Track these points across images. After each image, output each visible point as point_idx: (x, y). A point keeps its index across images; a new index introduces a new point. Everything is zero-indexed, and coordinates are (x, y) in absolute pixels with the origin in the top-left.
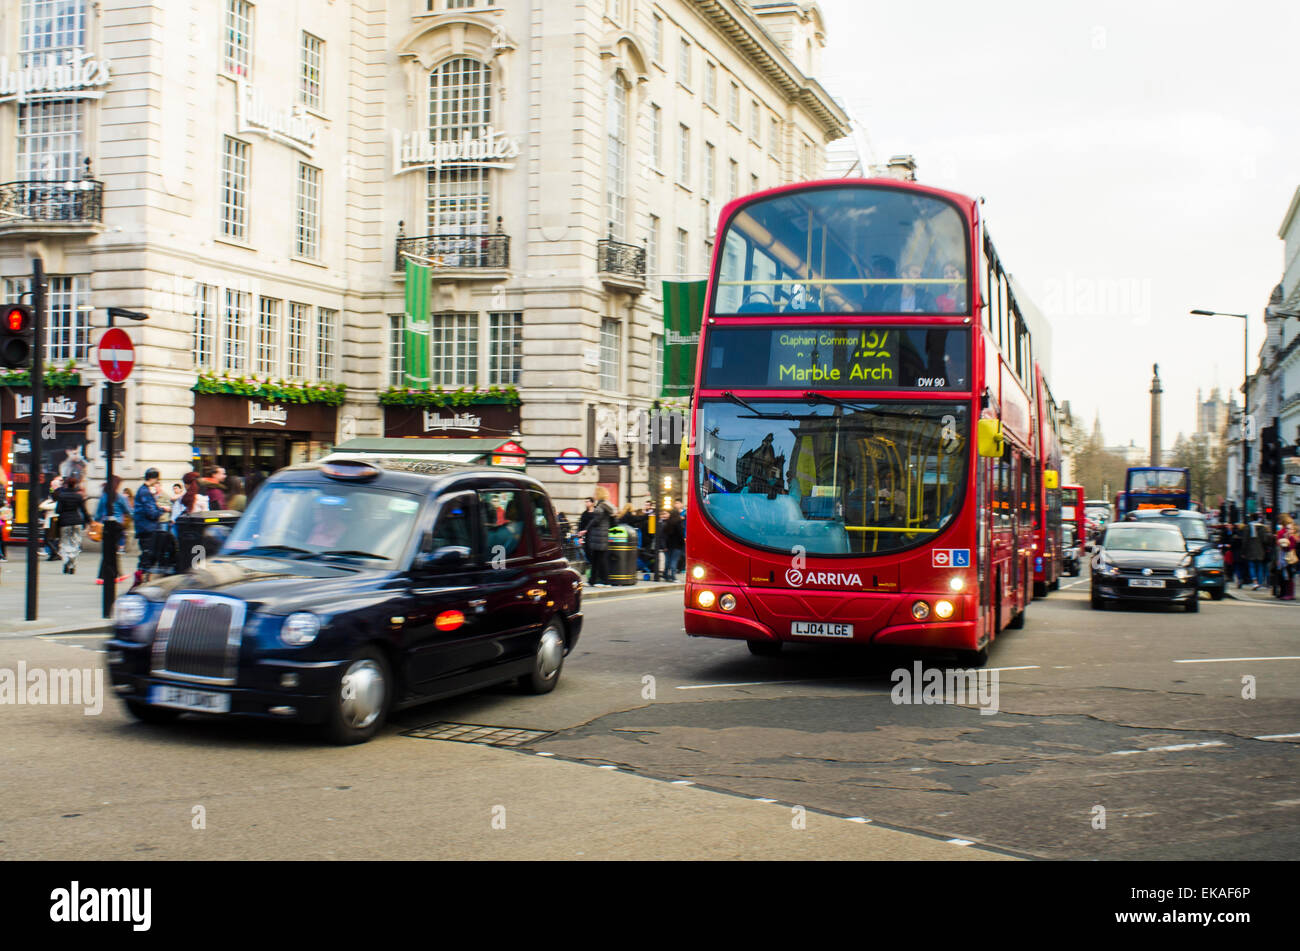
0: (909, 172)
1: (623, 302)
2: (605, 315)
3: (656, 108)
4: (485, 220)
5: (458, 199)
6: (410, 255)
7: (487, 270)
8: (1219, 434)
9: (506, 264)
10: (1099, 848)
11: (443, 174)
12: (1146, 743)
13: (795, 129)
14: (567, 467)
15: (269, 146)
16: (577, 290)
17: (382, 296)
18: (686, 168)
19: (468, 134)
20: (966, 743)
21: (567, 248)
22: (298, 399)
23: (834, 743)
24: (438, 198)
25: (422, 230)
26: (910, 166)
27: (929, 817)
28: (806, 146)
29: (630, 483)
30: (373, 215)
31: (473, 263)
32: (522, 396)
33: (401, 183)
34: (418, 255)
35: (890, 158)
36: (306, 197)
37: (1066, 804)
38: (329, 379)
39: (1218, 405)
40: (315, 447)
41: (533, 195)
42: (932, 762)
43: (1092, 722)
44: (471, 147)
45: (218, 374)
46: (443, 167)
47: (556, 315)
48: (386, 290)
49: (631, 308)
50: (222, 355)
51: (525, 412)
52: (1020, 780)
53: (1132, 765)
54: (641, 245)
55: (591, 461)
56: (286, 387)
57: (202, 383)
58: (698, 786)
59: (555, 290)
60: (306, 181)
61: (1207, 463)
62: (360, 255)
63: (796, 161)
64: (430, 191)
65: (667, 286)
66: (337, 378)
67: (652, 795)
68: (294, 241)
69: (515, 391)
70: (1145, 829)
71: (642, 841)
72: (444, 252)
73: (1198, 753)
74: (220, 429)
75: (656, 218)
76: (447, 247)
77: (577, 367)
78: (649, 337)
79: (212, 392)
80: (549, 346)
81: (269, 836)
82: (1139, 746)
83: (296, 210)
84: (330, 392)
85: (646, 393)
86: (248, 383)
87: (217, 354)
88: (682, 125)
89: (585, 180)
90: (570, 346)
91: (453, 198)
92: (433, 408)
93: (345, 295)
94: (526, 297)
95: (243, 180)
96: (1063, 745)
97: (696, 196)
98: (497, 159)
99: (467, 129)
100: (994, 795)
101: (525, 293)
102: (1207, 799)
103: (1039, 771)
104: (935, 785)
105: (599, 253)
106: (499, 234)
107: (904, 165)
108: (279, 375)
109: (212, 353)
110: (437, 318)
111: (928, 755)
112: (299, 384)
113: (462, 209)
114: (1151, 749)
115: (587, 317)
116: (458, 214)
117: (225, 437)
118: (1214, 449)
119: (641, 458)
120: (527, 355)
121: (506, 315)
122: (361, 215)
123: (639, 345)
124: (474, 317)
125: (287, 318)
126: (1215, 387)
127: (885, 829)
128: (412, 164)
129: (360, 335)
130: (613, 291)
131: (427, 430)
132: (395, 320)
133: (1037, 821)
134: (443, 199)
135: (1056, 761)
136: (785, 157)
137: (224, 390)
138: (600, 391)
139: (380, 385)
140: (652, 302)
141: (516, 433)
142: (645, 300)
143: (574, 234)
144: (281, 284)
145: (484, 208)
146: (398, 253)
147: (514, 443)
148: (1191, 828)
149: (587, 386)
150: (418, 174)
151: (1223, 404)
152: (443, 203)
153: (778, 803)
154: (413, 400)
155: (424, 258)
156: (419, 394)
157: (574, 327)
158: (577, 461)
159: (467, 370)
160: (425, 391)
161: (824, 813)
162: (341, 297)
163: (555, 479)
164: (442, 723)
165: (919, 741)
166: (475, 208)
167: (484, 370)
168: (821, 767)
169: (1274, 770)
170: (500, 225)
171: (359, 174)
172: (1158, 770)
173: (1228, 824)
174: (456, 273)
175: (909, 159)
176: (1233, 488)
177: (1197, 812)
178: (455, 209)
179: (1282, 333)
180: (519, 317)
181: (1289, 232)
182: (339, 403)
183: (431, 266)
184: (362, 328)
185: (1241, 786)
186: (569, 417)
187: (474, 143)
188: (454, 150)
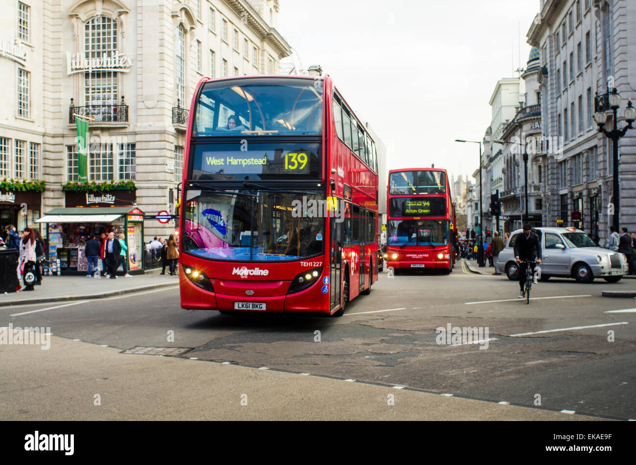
0: (319, 73)
2: (176, 145)
3: (199, 42)
4: (115, 97)
5: (101, 87)
6: (77, 115)
7: (117, 123)
9: (127, 120)
10: (458, 386)
11: (93, 75)
13: (265, 53)
14: (161, 220)
15: (3, 60)
16: (163, 132)
17: (63, 136)
18: (213, 72)
19: (105, 55)
20: (384, 344)
21: (158, 112)
22: (21, 189)
24: (90, 87)
25: (82, 102)
26: (319, 70)
27: (380, 377)
28: (270, 60)
30: (57, 95)
31: (110, 119)
32: (136, 185)
33: (72, 78)
34: (81, 116)
35: (309, 66)
36: (22, 86)
37: (437, 369)
38: (37, 178)
39: (461, 183)
41: (139, 85)
42: (373, 353)
44: (107, 61)
46: (93, 71)
47: (152, 145)
48: (65, 133)
51: (138, 193)
52: (413, 360)
55: (172, 217)
56: (15, 183)
58: (272, 369)
59: (151, 133)
60: (22, 78)
62: (51, 115)
63: (266, 68)
64: (86, 83)
66: (40, 178)
67: (253, 375)
68: (17, 109)
69: (132, 183)
70: (475, 377)
72: (95, 114)
76: (96, 112)
77: (164, 171)
80: (149, 160)
83: (17, 92)
84: (37, 185)
88: (211, 50)
89: (166, 78)
90: (160, 160)
91: (99, 87)
92: (91, 192)
93: (43, 136)
94: (137, 136)
96: (427, 343)
98: (121, 68)
99: (105, 52)
100: (405, 367)
101: (136, 134)
102: (497, 363)
103: (421, 355)
104: (379, 363)
105: (173, 114)
106: (123, 105)
107: (316, 70)
108: (11, 176)
111: (370, 350)
112: (21, 181)
113: (103, 92)
115: (168, 146)
116: (101, 95)
118: (460, 204)
120: (138, 165)
122: (51, 95)
125: (14, 148)
126: (460, 175)
127: (363, 384)
128: (76, 69)
129: (52, 156)
130: (180, 132)
131: (88, 203)
132: (70, 148)
133: (428, 376)
134: (93, 87)
135: (427, 350)
136: (260, 66)
138: (175, 182)
139: (63, 181)
141: (135, 204)
143: (160, 105)
144: (11, 131)
145: (114, 92)
146: (71, 114)
147: (137, 209)
148: (495, 376)
149: (169, 179)
150: (80, 75)
151: (464, 183)
152: (93, 89)
153: (311, 375)
154: (80, 188)
155: (84, 117)
156: (83, 185)
157: (162, 151)
158: (166, 217)
159: (108, 173)
160: (86, 183)
161: (333, 378)
162: (42, 137)
163: (154, 226)
164: (136, 346)
165: (363, 344)
166: (110, 92)
167: (116, 173)
168: (324, 358)
169: (521, 349)
170: (123, 100)
171: (49, 75)
172: (473, 352)
173: (509, 373)
174: (101, 124)
175: (318, 67)
176: (470, 222)
177: (495, 369)
178: (99, 92)
179: (492, 149)
180: (133, 146)
181: (494, 102)
182: (42, 190)
183: (88, 121)
184: (53, 152)
185: (510, 357)
186: (160, 195)
187: (109, 59)
188: (98, 63)
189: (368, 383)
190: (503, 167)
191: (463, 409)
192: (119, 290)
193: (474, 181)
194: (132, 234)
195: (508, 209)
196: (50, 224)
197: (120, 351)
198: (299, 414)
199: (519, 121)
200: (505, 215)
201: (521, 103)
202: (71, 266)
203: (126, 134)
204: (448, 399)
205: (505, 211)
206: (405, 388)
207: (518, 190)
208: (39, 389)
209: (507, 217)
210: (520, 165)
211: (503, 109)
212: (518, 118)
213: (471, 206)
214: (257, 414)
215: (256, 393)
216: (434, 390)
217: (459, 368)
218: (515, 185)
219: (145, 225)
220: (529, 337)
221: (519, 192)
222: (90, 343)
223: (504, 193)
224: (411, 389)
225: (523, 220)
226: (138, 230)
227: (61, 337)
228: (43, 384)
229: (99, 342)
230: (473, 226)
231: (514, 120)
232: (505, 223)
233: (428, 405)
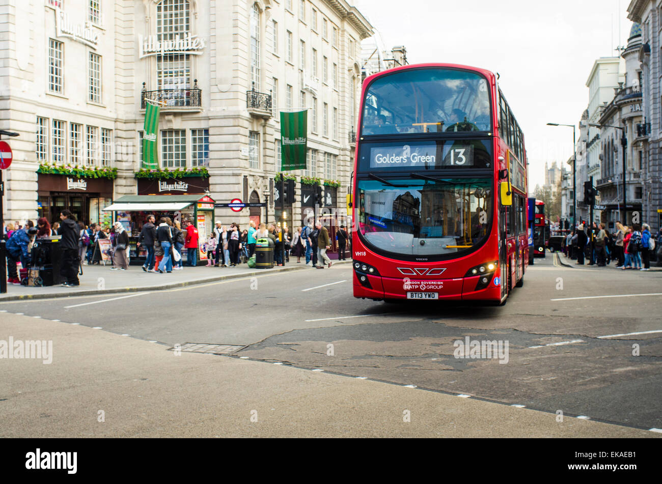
0: (403, 55)
1: (260, 123)
2: (251, 130)
3: (275, 22)
4: (188, 80)
5: (174, 70)
6: (149, 100)
7: (190, 107)
8: (556, 185)
9: (200, 104)
10: (532, 396)
11: (165, 58)
12: (545, 342)
13: (346, 33)
14: (234, 208)
15: (73, 44)
16: (237, 117)
17: (135, 122)
18: (290, 54)
19: (178, 37)
21: (231, 95)
22: (93, 176)
23: (390, 347)
24: (163, 71)
25: (154, 86)
26: (403, 51)
27: (445, 384)
28: (351, 41)
29: (267, 216)
30: (129, 80)
31: (182, 104)
32: (209, 172)
33: (144, 62)
34: (153, 100)
35: (393, 47)
36: (94, 70)
37: (511, 374)
38: (108, 165)
39: (556, 170)
40: (102, 201)
41: (213, 68)
42: (441, 355)
43: (515, 331)
44: (180, 43)
45: (50, 164)
46: (165, 54)
47: (225, 130)
48: (137, 119)
49: (264, 126)
50: (52, 154)
51: (211, 180)
53: (540, 353)
54: (269, 93)
55: (247, 205)
56: (86, 170)
57: (43, 169)
58: (326, 371)
59: (225, 117)
60: (93, 62)
61: (551, 199)
62: (123, 100)
63: (346, 49)
64: (158, 67)
65: (282, 114)
66: (113, 165)
67: (304, 377)
68: (88, 93)
69: (206, 170)
70: (553, 386)
71: (303, 402)
72: (167, 98)
73: (571, 346)
74: (52, 193)
75: (276, 79)
76: (168, 96)
77: (238, 157)
78: (274, 141)
79: (47, 173)
80: (223, 146)
81: (109, 406)
82: (541, 343)
83: (89, 77)
84: (109, 172)
85: (273, 170)
86: (66, 168)
87: (49, 153)
88: (288, 31)
89: (240, 60)
90: (234, 146)
91: (171, 70)
92: (163, 179)
93: (115, 122)
94: (210, 121)
95: (60, 62)
97: (296, 68)
98: (194, 50)
99: (178, 34)
100: (475, 371)
101: (210, 119)
102: (580, 369)
104: (447, 367)
105: (247, 98)
106: (195, 89)
107: (400, 51)
108: (82, 163)
109: (47, 152)
110: (164, 133)
111: (439, 352)
112: (93, 168)
113: (175, 76)
114: (548, 345)
115: (242, 131)
116: (174, 79)
117: (55, 196)
118: (554, 192)
119: (271, 203)
120: (211, 151)
121: (200, 131)
122: (122, 79)
123: (269, 145)
124: (184, 132)
125: (86, 134)
126: (554, 161)
127: (425, 391)
128: (149, 52)
129: (124, 142)
130: (255, 117)
131: (160, 191)
132: (142, 134)
133: (499, 384)
134: (166, 70)
136: (340, 47)
137: (54, 172)
138: (250, 169)
139: (135, 168)
140: (275, 123)
141: (208, 191)
142: (271, 122)
143: (234, 88)
144: (82, 116)
145: (187, 75)
146: (143, 99)
147: (207, 196)
148: (576, 385)
149: (243, 166)
150: (152, 58)
151: (558, 170)
152: (166, 73)
153: (368, 379)
154: (153, 175)
155: (156, 101)
156: (156, 172)
157: (236, 136)
158: (239, 205)
159: (180, 160)
160: (158, 170)
161: (392, 383)
162: (113, 122)
163: (228, 215)
164: (187, 343)
165: (432, 344)
166: (183, 75)
167: (189, 159)
168: (386, 359)
169: (609, 353)
170: (196, 84)
171: (122, 58)
172: (553, 356)
173: (593, 382)
174: (173, 109)
175: (402, 48)
176: (565, 211)
177: (577, 376)
178: (172, 76)
179: (588, 134)
180: (207, 131)
181: (592, 83)
182: (114, 177)
183: (160, 106)
184: (125, 138)
185: (595, 362)
186: (234, 183)
187: (181, 41)
188: (171, 45)
189: (431, 390)
190: (600, 153)
191: (535, 424)
192: (182, 282)
193: (569, 168)
194: (202, 222)
195: (605, 198)
196: (119, 213)
197: (169, 347)
198: (346, 426)
199: (618, 103)
200: (601, 204)
201: (621, 84)
202: (140, 256)
203: (199, 119)
204: (519, 411)
205: (602, 200)
206: (472, 397)
207: (616, 177)
208: (71, 389)
209: (604, 206)
210: (619, 150)
211: (601, 91)
212: (617, 100)
213: (566, 195)
214: (299, 425)
215: (303, 399)
216: (505, 401)
217: (536, 375)
218: (613, 171)
219: (216, 214)
220: (620, 340)
221: (617, 180)
222: (138, 339)
223: (601, 180)
224: (478, 399)
225: (621, 210)
226: (208, 219)
227: (110, 331)
228: (76, 384)
229: (148, 338)
230: (567, 216)
231: (612, 103)
232: (602, 213)
233: (495, 418)
